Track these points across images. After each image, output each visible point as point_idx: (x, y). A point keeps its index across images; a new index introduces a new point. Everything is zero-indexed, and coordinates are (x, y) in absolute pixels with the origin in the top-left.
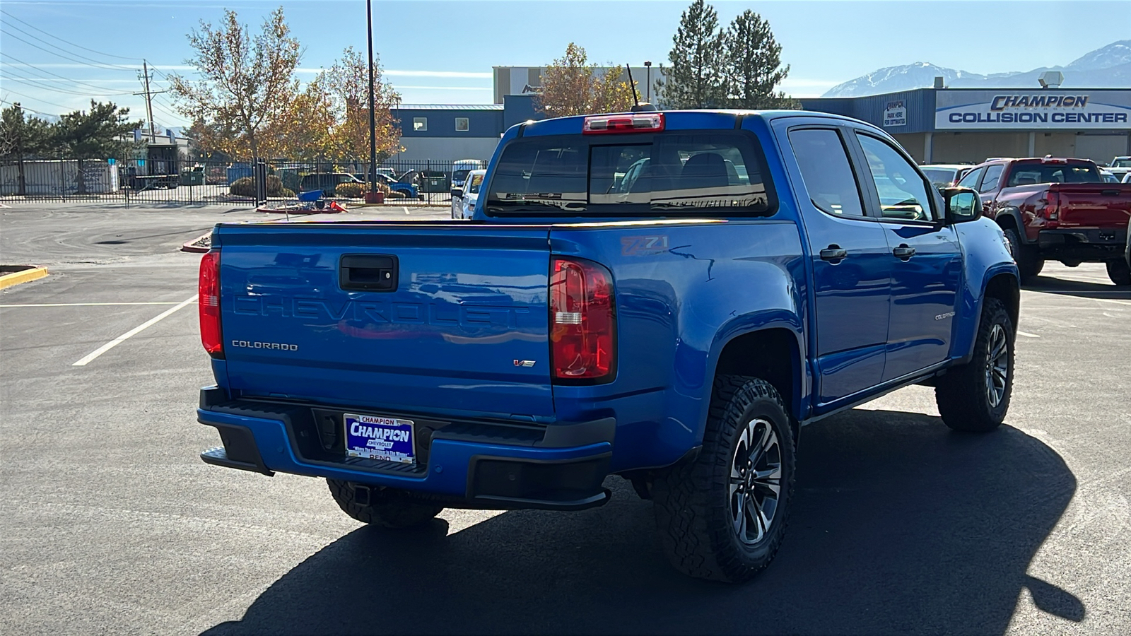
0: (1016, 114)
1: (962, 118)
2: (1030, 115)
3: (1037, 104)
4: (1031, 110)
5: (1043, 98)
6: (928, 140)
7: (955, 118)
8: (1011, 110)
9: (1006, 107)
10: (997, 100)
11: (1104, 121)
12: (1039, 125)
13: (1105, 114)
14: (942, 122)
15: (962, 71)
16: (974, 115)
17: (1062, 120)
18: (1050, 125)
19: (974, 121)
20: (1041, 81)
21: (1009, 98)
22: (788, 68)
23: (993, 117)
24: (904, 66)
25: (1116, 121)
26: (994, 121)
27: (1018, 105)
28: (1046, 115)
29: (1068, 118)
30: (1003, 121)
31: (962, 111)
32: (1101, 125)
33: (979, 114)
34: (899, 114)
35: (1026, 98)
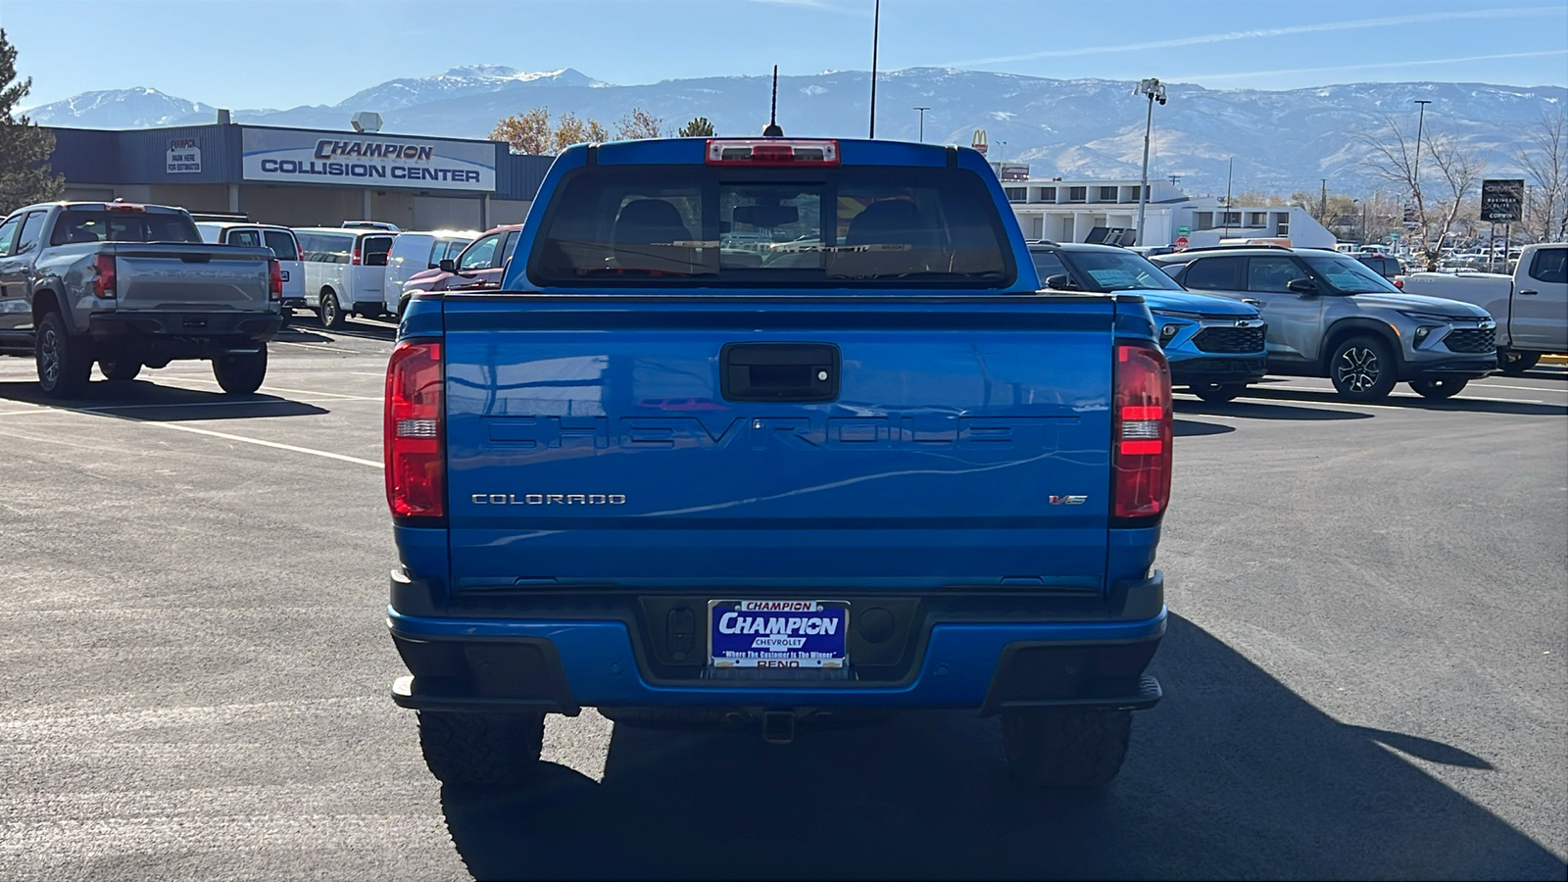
0: (347, 166)
1: (278, 166)
2: (364, 167)
3: (372, 154)
4: (366, 161)
5: (379, 147)
6: (234, 193)
7: (269, 166)
8: (339, 159)
9: (333, 155)
10: (322, 144)
11: (454, 179)
12: (374, 180)
13: (454, 171)
14: (252, 170)
15: (200, 104)
16: (293, 163)
17: (404, 176)
18: (389, 181)
19: (294, 171)
20: (355, 124)
21: (337, 143)
22: (30, 82)
23: (319, 167)
24: (121, 91)
25: (467, 180)
26: (320, 173)
27: (348, 153)
28: (384, 168)
29: (412, 173)
30: (331, 173)
31: (278, 157)
32: (450, 184)
33: (300, 163)
34: (192, 157)
35: (358, 145)
